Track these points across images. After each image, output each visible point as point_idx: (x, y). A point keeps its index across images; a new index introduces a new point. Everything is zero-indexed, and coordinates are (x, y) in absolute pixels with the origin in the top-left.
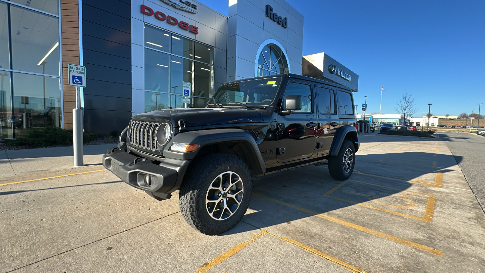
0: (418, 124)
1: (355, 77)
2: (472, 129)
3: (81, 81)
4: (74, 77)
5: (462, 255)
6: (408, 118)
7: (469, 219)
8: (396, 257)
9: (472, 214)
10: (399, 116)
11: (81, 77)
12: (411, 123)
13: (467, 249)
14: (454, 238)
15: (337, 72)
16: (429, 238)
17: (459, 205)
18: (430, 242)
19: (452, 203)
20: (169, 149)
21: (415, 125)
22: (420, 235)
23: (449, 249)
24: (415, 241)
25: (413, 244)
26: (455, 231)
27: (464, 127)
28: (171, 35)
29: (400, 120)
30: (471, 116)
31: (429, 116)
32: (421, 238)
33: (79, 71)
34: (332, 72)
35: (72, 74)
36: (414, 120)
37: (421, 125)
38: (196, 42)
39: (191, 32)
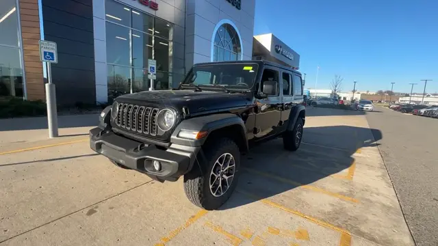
0: (345, 98)
1: (297, 57)
2: (385, 104)
3: (53, 57)
4: (45, 53)
5: (371, 202)
6: (338, 94)
7: (377, 176)
8: (328, 205)
9: (380, 173)
10: (330, 92)
11: (53, 53)
12: (340, 98)
13: (374, 198)
14: (367, 190)
15: (282, 52)
16: (350, 191)
17: (371, 167)
18: (351, 194)
19: (367, 165)
20: (178, 136)
21: (342, 99)
22: (344, 190)
23: (363, 199)
24: (341, 193)
25: (340, 196)
26: (367, 186)
27: (380, 102)
28: (132, 9)
29: (331, 94)
30: (385, 93)
31: (354, 91)
32: (345, 191)
33: (50, 47)
34: (278, 52)
35: (43, 50)
36: (342, 95)
37: (347, 99)
38: (156, 18)
39: (151, 7)
